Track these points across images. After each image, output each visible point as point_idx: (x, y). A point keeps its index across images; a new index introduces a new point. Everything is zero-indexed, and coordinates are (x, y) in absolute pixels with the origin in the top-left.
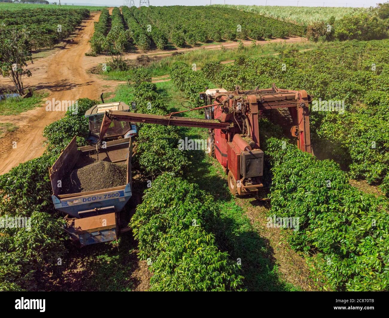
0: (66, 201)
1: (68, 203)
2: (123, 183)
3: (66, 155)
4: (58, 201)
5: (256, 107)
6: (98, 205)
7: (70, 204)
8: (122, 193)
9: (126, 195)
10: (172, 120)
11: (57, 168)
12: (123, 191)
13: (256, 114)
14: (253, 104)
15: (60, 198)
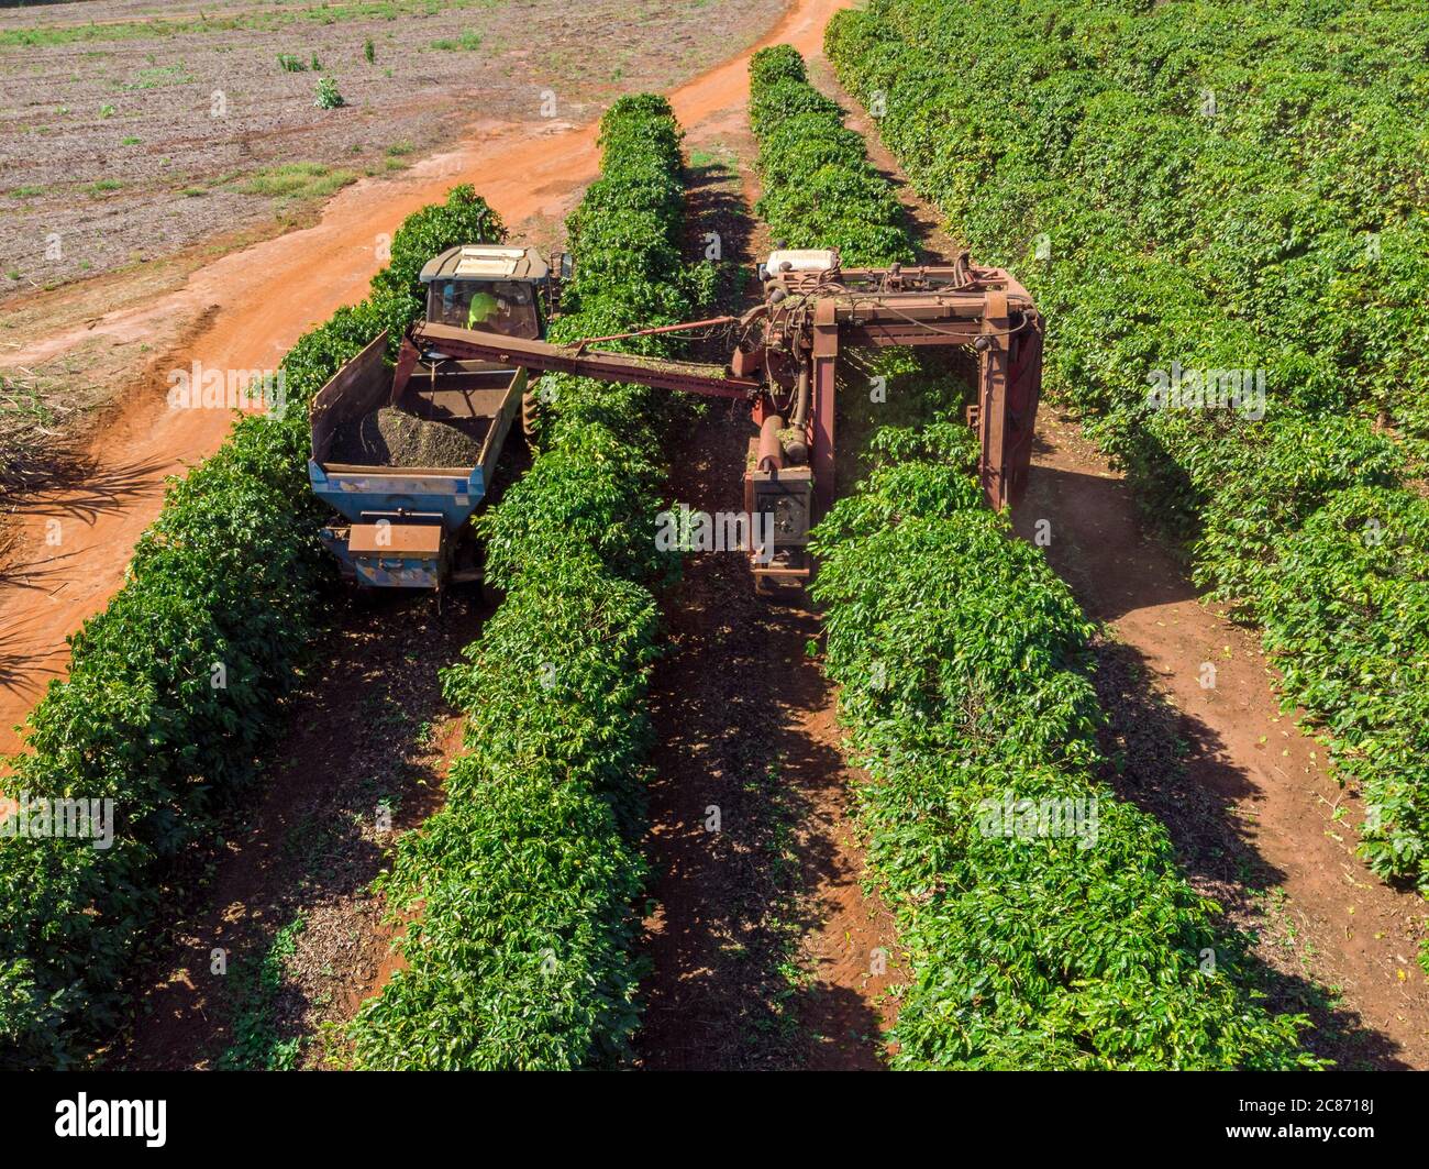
0: (339, 479)
1: (342, 484)
2: (472, 461)
3: (354, 376)
4: (322, 476)
5: (833, 339)
6: (409, 504)
7: (346, 488)
8: (462, 487)
9: (471, 491)
10: (582, 361)
11: (326, 401)
12: (465, 481)
13: (828, 360)
14: (824, 329)
15: (326, 471)
